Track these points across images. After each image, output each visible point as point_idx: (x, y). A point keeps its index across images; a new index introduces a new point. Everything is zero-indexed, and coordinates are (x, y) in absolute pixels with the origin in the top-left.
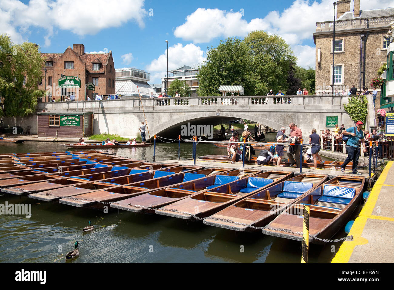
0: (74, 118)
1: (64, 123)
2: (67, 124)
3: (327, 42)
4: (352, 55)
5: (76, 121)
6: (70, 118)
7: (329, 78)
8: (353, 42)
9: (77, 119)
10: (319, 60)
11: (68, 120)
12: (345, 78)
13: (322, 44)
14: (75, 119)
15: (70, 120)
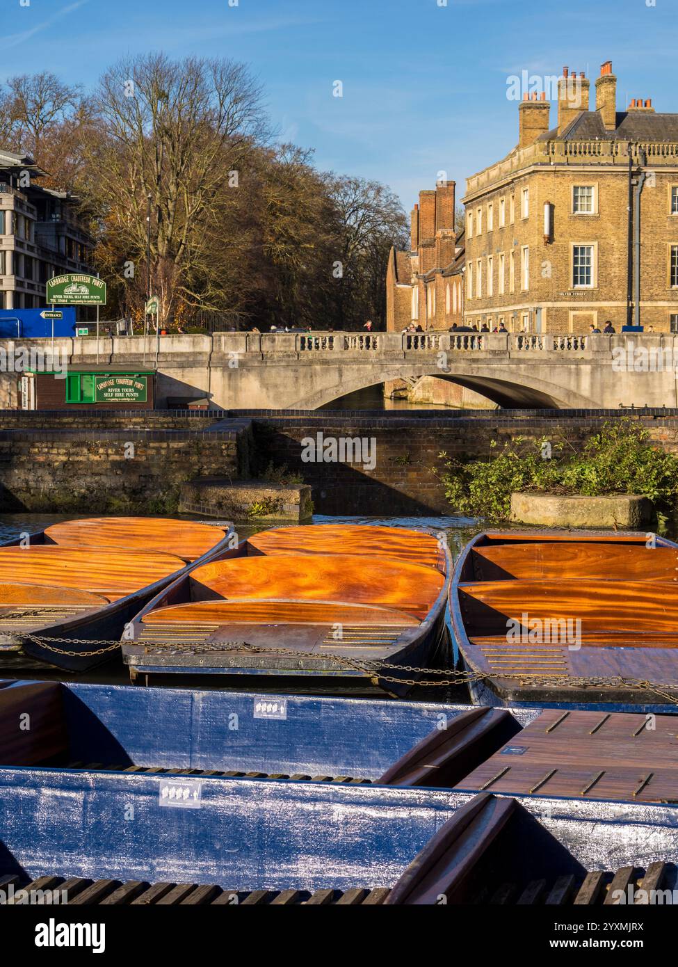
0: (131, 383)
1: (106, 395)
2: (114, 397)
3: (562, 190)
4: (612, 223)
5: (136, 390)
6: (121, 381)
7: (567, 273)
8: (615, 194)
9: (139, 386)
10: (546, 232)
11: (116, 386)
12: (600, 275)
13: (553, 192)
14: (134, 383)
15: (121, 386)
